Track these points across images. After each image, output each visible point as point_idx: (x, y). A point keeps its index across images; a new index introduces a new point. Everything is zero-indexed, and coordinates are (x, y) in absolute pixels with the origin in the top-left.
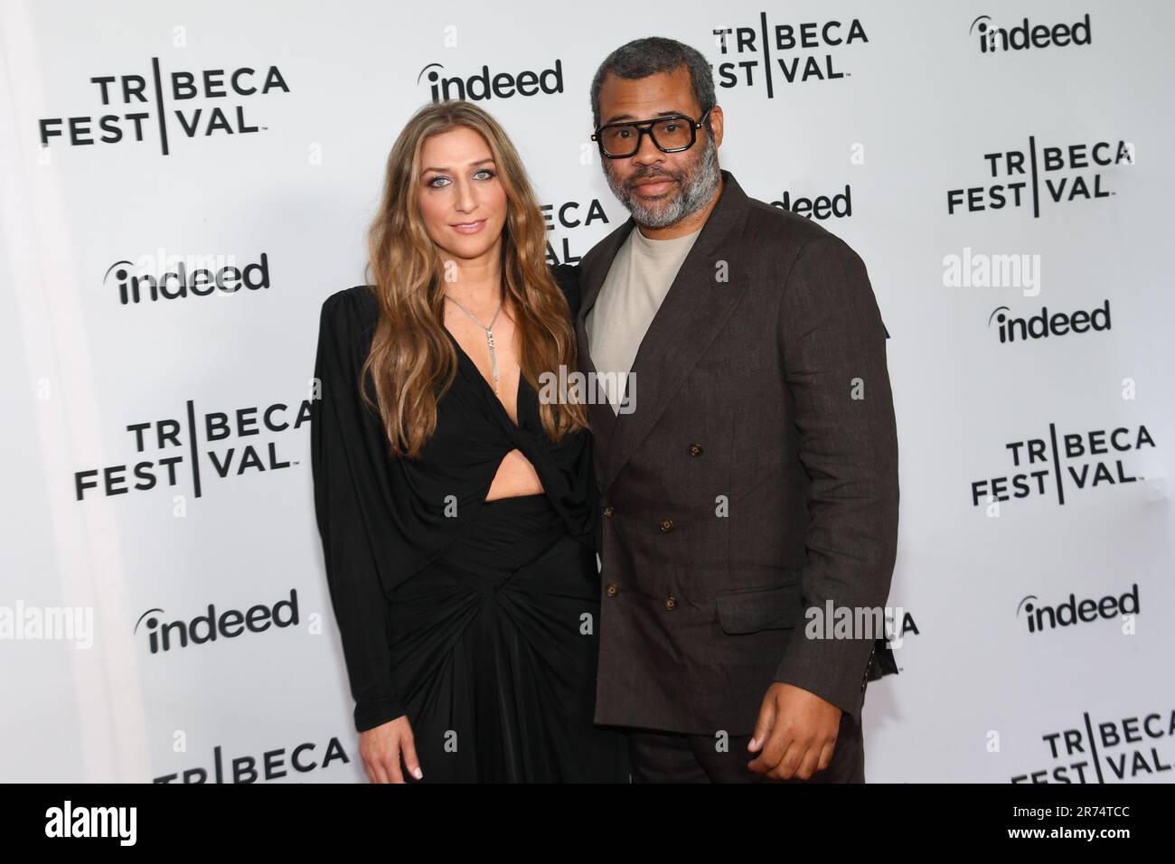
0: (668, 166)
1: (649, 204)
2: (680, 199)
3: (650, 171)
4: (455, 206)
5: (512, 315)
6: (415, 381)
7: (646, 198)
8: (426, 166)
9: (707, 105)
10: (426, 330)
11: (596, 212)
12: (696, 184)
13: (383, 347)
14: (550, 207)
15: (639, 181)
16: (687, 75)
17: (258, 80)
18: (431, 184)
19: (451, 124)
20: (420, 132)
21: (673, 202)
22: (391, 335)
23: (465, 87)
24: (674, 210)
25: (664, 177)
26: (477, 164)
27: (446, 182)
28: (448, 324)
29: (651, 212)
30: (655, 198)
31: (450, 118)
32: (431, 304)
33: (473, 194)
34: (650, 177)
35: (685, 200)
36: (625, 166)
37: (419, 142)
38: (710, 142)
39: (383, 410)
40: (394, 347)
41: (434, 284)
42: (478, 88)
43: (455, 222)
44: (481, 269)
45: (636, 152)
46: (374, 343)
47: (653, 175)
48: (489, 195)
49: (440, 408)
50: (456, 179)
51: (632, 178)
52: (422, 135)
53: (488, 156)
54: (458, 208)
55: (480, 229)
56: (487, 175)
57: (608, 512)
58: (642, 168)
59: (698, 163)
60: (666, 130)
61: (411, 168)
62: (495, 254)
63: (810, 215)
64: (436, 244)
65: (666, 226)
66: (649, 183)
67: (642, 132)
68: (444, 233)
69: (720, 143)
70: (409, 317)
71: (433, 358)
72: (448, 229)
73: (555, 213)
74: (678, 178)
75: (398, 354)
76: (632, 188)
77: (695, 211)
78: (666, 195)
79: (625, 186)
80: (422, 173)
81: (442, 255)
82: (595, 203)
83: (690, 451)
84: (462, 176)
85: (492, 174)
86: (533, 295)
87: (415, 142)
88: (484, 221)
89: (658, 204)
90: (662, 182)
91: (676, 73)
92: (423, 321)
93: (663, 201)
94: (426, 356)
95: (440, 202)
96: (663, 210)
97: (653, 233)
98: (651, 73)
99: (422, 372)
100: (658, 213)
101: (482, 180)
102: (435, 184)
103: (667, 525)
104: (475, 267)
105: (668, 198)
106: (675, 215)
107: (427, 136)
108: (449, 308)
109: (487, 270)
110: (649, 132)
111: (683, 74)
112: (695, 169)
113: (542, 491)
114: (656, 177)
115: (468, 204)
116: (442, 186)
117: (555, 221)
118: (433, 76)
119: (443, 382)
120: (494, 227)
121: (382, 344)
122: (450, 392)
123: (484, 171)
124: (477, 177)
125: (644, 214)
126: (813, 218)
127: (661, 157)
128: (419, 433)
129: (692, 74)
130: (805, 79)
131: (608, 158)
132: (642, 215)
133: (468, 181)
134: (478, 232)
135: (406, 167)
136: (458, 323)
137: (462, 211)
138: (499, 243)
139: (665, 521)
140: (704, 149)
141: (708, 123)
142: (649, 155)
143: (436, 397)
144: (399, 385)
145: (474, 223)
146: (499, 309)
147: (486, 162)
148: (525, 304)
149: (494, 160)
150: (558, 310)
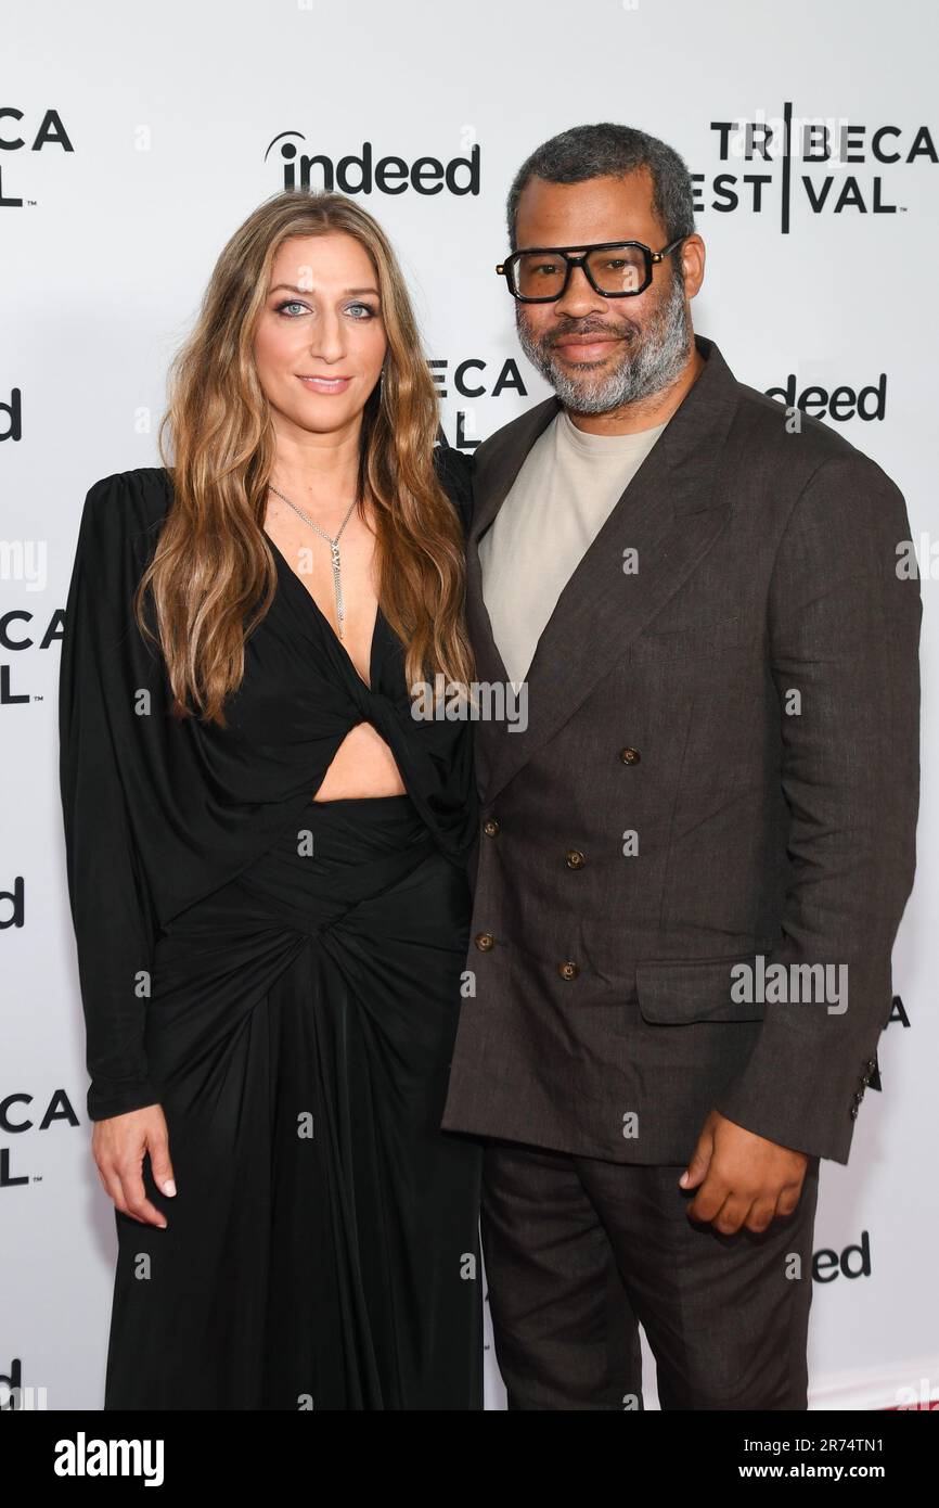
0: (611, 317)
1: (578, 376)
2: (627, 368)
3: (582, 324)
4: (311, 348)
5: (371, 521)
6: (216, 604)
7: (573, 366)
8: (278, 281)
9: (678, 232)
10: (237, 533)
11: (510, 377)
12: (652, 348)
13: (174, 551)
14: (443, 364)
15: (563, 339)
16: (649, 181)
18: (280, 308)
19: (326, 224)
21: (614, 373)
22: (187, 534)
24: (617, 387)
25: (602, 335)
26: (355, 292)
27: (303, 310)
28: (270, 527)
29: (580, 388)
30: (588, 366)
31: (326, 214)
32: (248, 489)
33: (342, 337)
34: (581, 334)
35: (635, 372)
36: (542, 314)
37: (276, 240)
38: (677, 288)
39: (167, 646)
40: (188, 552)
41: (255, 466)
43: (301, 373)
44: (327, 451)
45: (561, 295)
46: (160, 546)
47: (586, 331)
48: (363, 341)
49: (250, 646)
50: (321, 309)
51: (553, 334)
52: (280, 234)
53: (371, 284)
54: (316, 352)
55: (342, 390)
56: (364, 313)
57: (490, 830)
58: (569, 322)
59: (658, 314)
60: (610, 266)
61: (256, 283)
62: (353, 434)
63: (822, 414)
64: (272, 404)
65: (604, 412)
66: (579, 343)
67: (572, 263)
68: (284, 388)
69: (696, 291)
70: (213, 508)
71: (243, 570)
72: (293, 381)
73: (449, 373)
74: (627, 334)
75: (193, 565)
76: (553, 347)
77: (649, 393)
78: (603, 363)
79: (544, 344)
80: (270, 291)
81: (276, 420)
82: (510, 365)
83: (621, 756)
84: (330, 305)
85: (370, 313)
86: (405, 496)
87: (269, 240)
88: (347, 379)
89: (591, 376)
90: (600, 341)
91: (630, 179)
92: (236, 519)
93: (600, 371)
94: (231, 570)
95: (289, 339)
96: (599, 387)
97: (588, 422)
98: (591, 176)
99: (227, 594)
100: (590, 390)
101: (357, 318)
102: (287, 310)
103: (575, 859)
104: (319, 447)
105: (608, 367)
106: (618, 395)
107: (289, 236)
108: (274, 507)
109: (336, 454)
110: (583, 263)
111: (641, 182)
112: (654, 324)
113: (403, 791)
114: (590, 335)
115: (332, 350)
116: (296, 316)
117: (449, 385)
119: (254, 611)
120: (361, 389)
121: (171, 548)
122: (264, 625)
123: (361, 306)
124: (350, 312)
125: (574, 393)
126: (828, 420)
127: (598, 306)
128: (218, 686)
129: (657, 182)
131: (522, 302)
132: (568, 392)
133: (338, 316)
134: (335, 394)
135: (249, 278)
137: (319, 357)
138: (360, 417)
139: (572, 852)
140: (666, 296)
141: (677, 259)
142: (581, 303)
143: (244, 630)
144: (191, 611)
145: (333, 379)
146: (351, 511)
147: (369, 291)
148: (395, 515)
149: (379, 292)
150: (443, 528)
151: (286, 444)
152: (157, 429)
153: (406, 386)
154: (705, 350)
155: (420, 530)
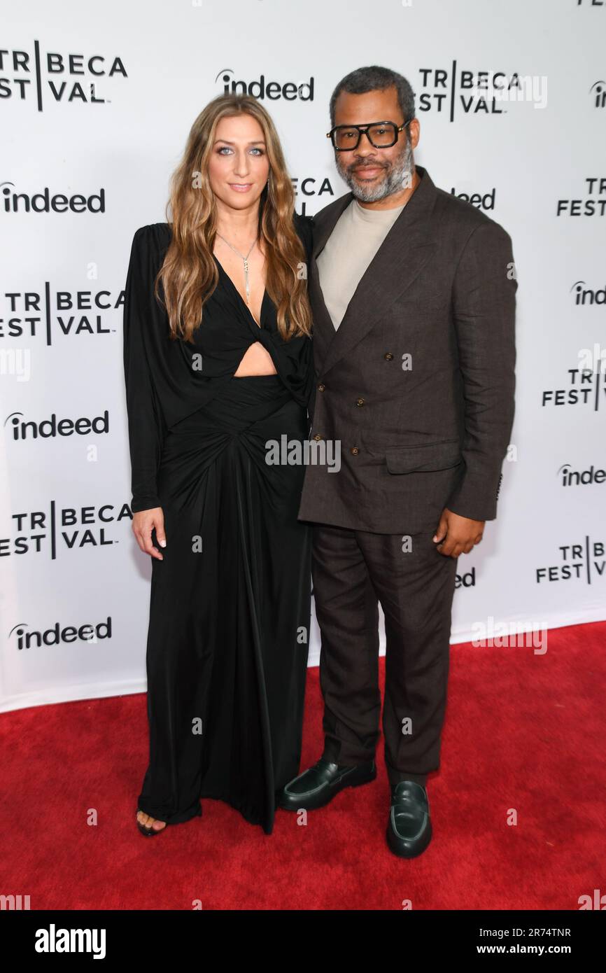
0: (379, 158)
1: (364, 185)
2: (386, 181)
3: (366, 161)
4: (233, 170)
5: (263, 250)
6: (190, 288)
7: (362, 180)
8: (218, 138)
9: (409, 118)
10: (200, 255)
11: (326, 187)
12: (397, 172)
13: (171, 264)
14: (296, 180)
15: (357, 168)
16: (396, 93)
17: (106, 66)
18: (219, 151)
19: (240, 111)
20: (218, 113)
21: (380, 183)
22: (178, 255)
23: (248, 88)
24: (382, 190)
25: (375, 166)
26: (254, 143)
27: (230, 152)
28: (216, 252)
29: (365, 190)
30: (369, 180)
31: (240, 106)
32: (206, 236)
33: (248, 164)
34: (366, 165)
35: (389, 183)
36: (348, 157)
37: (216, 120)
38: (408, 144)
39: (168, 306)
40: (178, 263)
41: (210, 224)
42: (256, 90)
43: (231, 182)
44: (243, 217)
45: (356, 147)
46: (165, 261)
47: (368, 164)
48: (258, 166)
49: (205, 308)
50: (237, 151)
51: (353, 166)
52: (219, 115)
53: (262, 139)
54: (236, 172)
55: (248, 190)
56: (258, 153)
57: (321, 389)
58: (360, 160)
59: (400, 156)
60: (378, 133)
61: (208, 140)
62: (255, 209)
64: (215, 194)
65: (375, 201)
66: (364, 170)
67: (361, 132)
68: (223, 188)
69: (416, 144)
70: (190, 243)
71: (203, 273)
72: (227, 186)
73: (299, 184)
74: (386, 166)
75: (180, 269)
76: (353, 172)
77: (395, 192)
78: (376, 179)
79: (349, 170)
80: (214, 143)
81: (219, 203)
82: (327, 180)
83: (385, 357)
84: (242, 150)
85: (262, 153)
86: (281, 238)
87: (214, 120)
88: (251, 184)
89: (370, 185)
90: (374, 169)
91: (387, 92)
92: (199, 248)
93: (374, 183)
94: (197, 273)
95: (224, 165)
96: (374, 190)
97: (368, 206)
98: (370, 90)
99: (195, 284)
100: (370, 192)
101: (255, 155)
102: (222, 152)
103: (361, 402)
104: (239, 216)
105: (378, 181)
106: (382, 194)
107: (223, 116)
108: (218, 242)
109: (247, 219)
110: (366, 132)
111: (392, 93)
112: (398, 161)
113: (276, 373)
114: (369, 166)
115: (243, 171)
116: (226, 155)
117: (299, 190)
118: (226, 78)
119: (208, 291)
120: (257, 189)
121: (171, 261)
122: (212, 297)
123: (257, 149)
124: (251, 153)
125: (360, 191)
127: (373, 152)
128: (190, 325)
129: (399, 93)
130: (476, 111)
131: (338, 151)
132: (359, 192)
133: (246, 154)
134: (245, 192)
135: (205, 137)
136: (222, 252)
137: (238, 175)
138: (258, 201)
139: (360, 399)
140: (404, 147)
141: (408, 129)
142: (365, 151)
143: (203, 300)
144: (179, 291)
145: (244, 185)
146: (253, 246)
147: (260, 143)
148: (275, 247)
149: (265, 143)
150: (296, 253)
151: (224, 215)
152: (165, 207)
153: (280, 186)
154: (420, 173)
155: (286, 254)
